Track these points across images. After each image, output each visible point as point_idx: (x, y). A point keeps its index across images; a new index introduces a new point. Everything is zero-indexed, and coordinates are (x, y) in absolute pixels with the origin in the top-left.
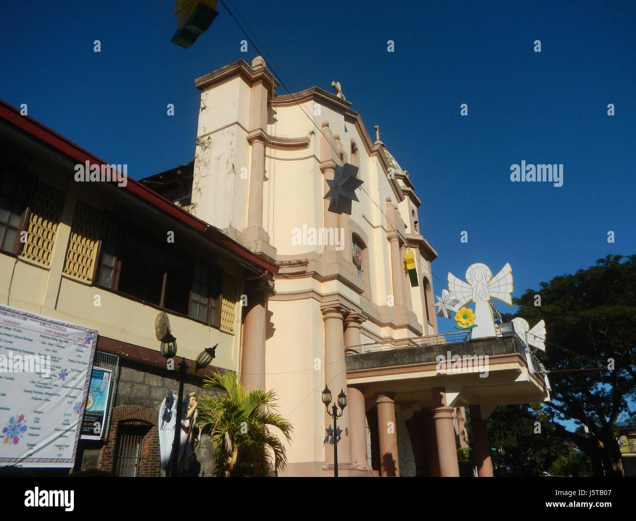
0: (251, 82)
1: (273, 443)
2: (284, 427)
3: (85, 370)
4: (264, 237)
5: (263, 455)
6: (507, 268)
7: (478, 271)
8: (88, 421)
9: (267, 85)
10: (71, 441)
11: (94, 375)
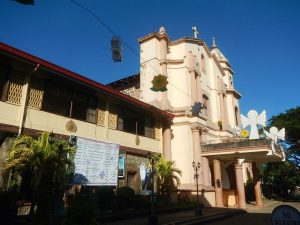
0: (159, 39)
1: (176, 177)
2: (179, 172)
3: (117, 157)
4: (168, 103)
5: (172, 182)
6: (264, 112)
7: (252, 113)
8: (120, 172)
9: (166, 39)
10: (116, 178)
11: (120, 158)
